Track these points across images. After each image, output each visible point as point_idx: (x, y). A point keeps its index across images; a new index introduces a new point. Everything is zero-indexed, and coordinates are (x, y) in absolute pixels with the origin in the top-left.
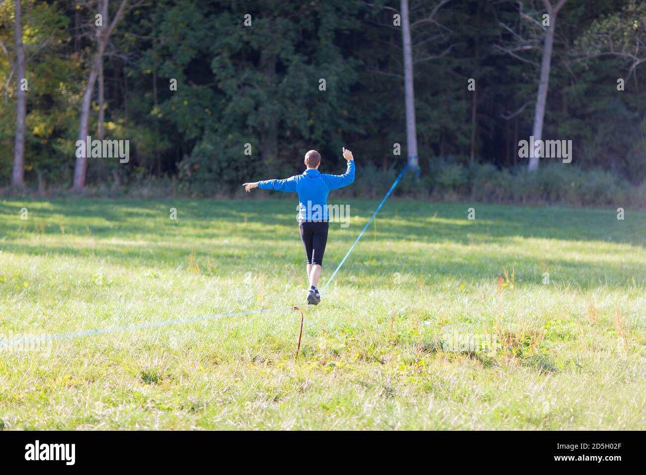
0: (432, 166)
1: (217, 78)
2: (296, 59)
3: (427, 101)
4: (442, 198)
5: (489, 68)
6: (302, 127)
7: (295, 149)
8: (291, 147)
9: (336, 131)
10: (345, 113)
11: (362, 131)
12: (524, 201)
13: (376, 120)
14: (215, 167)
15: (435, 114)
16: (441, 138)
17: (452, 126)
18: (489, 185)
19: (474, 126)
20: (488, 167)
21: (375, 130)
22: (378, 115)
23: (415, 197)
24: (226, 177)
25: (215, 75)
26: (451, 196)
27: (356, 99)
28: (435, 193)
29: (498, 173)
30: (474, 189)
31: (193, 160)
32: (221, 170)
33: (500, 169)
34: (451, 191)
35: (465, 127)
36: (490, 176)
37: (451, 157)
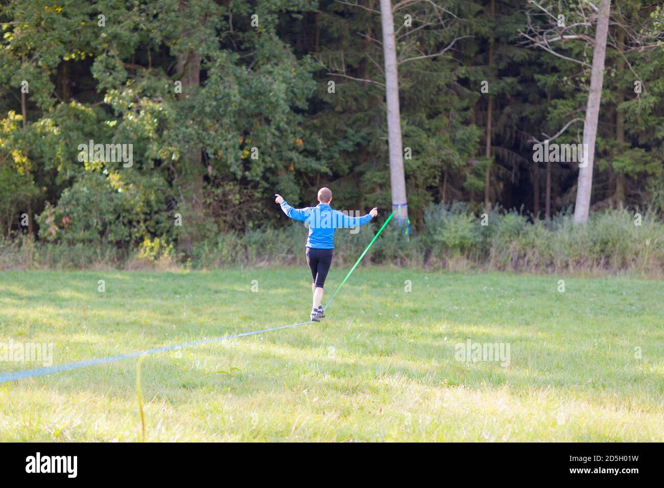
0: (428, 218)
1: (100, 86)
2: (222, 56)
3: (420, 125)
4: (444, 265)
5: (509, 80)
6: (231, 160)
7: (225, 194)
8: (219, 191)
9: (286, 168)
10: (300, 142)
11: (324, 169)
12: (571, 267)
13: (345, 153)
14: (95, 221)
15: (432, 143)
16: (442, 177)
17: (457, 160)
18: (515, 245)
19: (489, 161)
20: (513, 219)
21: (345, 168)
22: (348, 146)
23: (403, 264)
24: (111, 237)
25: (97, 81)
26: (458, 262)
27: (316, 122)
28: (433, 259)
29: (529, 227)
30: (493, 251)
31: (60, 210)
32: (105, 225)
33: (531, 221)
34: (458, 254)
35: (476, 163)
36: (517, 232)
37: (456, 205)
